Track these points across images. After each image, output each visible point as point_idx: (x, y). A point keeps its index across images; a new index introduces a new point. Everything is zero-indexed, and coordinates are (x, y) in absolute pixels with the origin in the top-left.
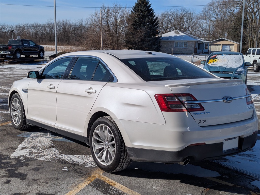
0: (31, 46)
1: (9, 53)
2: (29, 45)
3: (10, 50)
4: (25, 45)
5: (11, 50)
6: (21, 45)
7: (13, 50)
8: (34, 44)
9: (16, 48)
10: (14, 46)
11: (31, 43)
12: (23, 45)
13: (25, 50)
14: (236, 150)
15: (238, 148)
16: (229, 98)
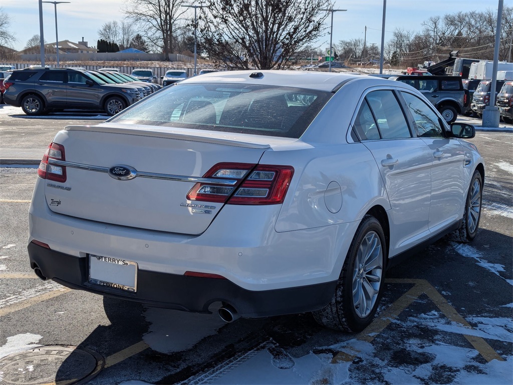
14: (128, 291)
15: (136, 291)
16: (120, 170)
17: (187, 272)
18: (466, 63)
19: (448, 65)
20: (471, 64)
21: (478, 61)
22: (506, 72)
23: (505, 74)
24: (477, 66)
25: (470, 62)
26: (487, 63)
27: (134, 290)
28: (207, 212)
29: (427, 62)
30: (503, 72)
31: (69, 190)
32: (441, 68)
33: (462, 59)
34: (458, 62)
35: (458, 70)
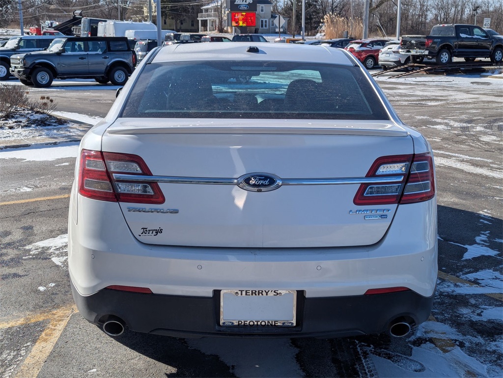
0: (476, 38)
1: (427, 52)
2: (471, 37)
3: (427, 47)
4: (463, 35)
5: (429, 47)
6: (453, 38)
7: (434, 47)
8: (484, 35)
9: (441, 42)
10: (438, 40)
11: (476, 31)
12: (458, 37)
13: (461, 47)
14: (283, 327)
15: (295, 325)
16: (260, 180)
17: (369, 291)
18: (93, 23)
19: (74, 25)
20: (98, 23)
21: (106, 21)
22: (134, 31)
23: (133, 34)
24: (105, 25)
25: (97, 22)
26: (115, 23)
27: (292, 324)
28: (383, 217)
29: (49, 22)
30: (132, 31)
31: (177, 212)
32: (67, 27)
33: (89, 18)
34: (84, 21)
35: (86, 30)
